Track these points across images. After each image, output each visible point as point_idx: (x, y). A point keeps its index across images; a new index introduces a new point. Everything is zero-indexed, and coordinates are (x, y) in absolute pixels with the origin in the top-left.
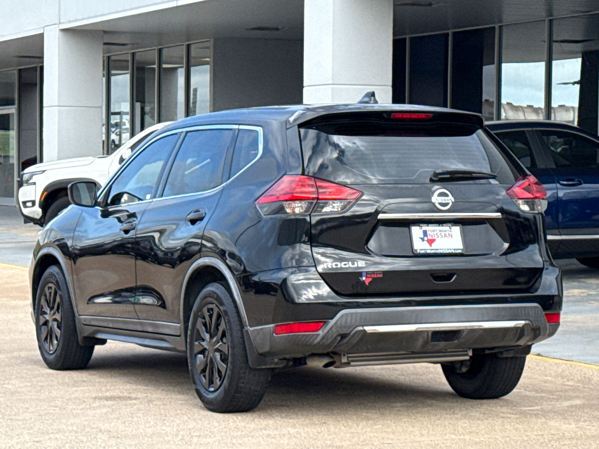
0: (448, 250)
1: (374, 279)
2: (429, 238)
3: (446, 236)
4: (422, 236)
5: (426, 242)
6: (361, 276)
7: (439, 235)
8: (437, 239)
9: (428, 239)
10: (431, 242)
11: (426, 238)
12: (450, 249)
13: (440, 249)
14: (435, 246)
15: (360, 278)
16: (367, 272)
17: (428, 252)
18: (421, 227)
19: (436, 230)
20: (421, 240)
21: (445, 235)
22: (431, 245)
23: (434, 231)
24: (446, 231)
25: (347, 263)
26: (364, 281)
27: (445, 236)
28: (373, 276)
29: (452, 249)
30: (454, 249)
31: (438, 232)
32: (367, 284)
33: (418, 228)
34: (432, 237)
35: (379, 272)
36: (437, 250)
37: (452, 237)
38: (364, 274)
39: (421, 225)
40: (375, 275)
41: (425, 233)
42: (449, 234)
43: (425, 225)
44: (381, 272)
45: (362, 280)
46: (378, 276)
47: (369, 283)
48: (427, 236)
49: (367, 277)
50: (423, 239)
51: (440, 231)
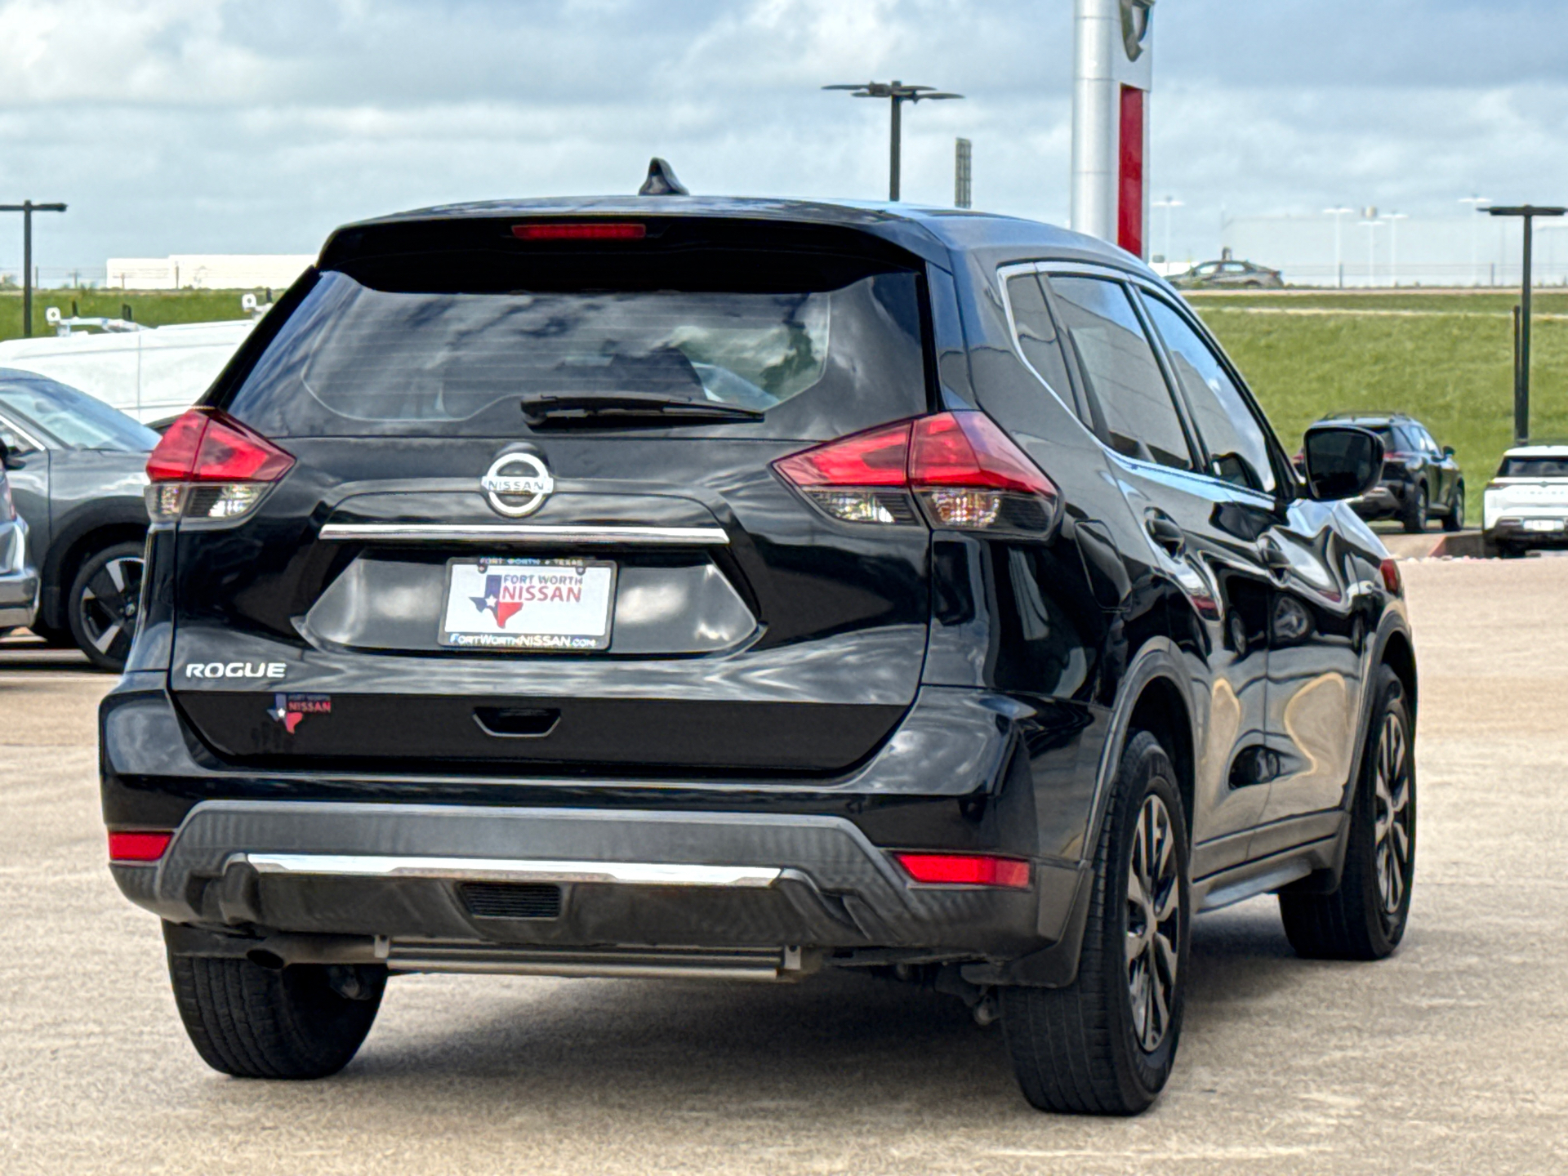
0: (552, 636)
1: (307, 714)
2: (501, 600)
3: (561, 598)
4: (481, 594)
5: (488, 612)
6: (274, 707)
7: (535, 591)
8: (526, 605)
9: (498, 603)
10: (504, 612)
11: (491, 601)
12: (560, 637)
13: (526, 636)
14: (514, 624)
15: (271, 712)
16: (287, 694)
17: (487, 641)
18: (485, 566)
19: (531, 577)
20: (473, 605)
21: (557, 594)
22: (501, 623)
23: (523, 579)
24: (563, 580)
26: (281, 722)
27: (554, 596)
28: (305, 709)
29: (566, 637)
30: (573, 637)
31: (535, 582)
32: (291, 729)
33: (473, 568)
34: (512, 597)
35: (319, 698)
36: (516, 636)
37: (577, 598)
38: (280, 699)
39: (482, 560)
40: (310, 705)
41: (493, 584)
42: (570, 590)
43: (494, 560)
44: (328, 698)
45: (276, 719)
46: (318, 707)
47: (297, 727)
48: (496, 595)
49: (289, 711)
50: (480, 604)
51: (542, 579)
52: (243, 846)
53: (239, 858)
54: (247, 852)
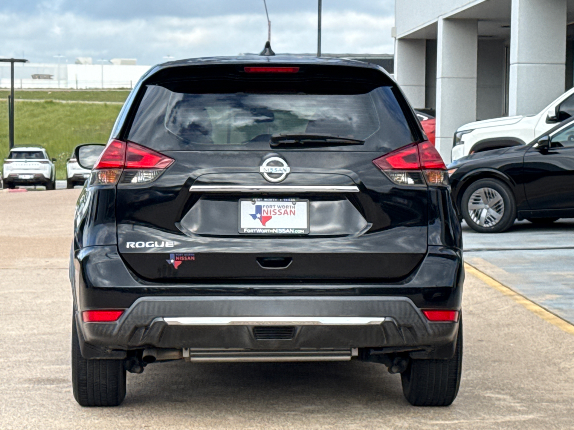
0: (286, 229)
1: (183, 262)
2: (263, 215)
3: (287, 213)
4: (254, 213)
5: (258, 220)
6: (169, 258)
7: (277, 211)
8: (273, 216)
9: (261, 216)
10: (265, 220)
11: (258, 215)
12: (289, 229)
13: (275, 229)
14: (269, 224)
15: (168, 261)
16: (175, 253)
17: (259, 231)
18: (254, 201)
19: (274, 206)
20: (251, 217)
21: (286, 212)
22: (264, 224)
23: (271, 207)
24: (287, 207)
25: (153, 242)
26: (172, 264)
27: (284, 213)
28: (183, 259)
29: (292, 229)
30: (295, 229)
31: (276, 208)
32: (176, 268)
33: (250, 203)
34: (267, 214)
35: (190, 255)
36: (271, 229)
37: (294, 214)
38: (172, 256)
39: (253, 200)
40: (185, 258)
41: (259, 209)
42: (291, 211)
43: (259, 199)
44: (193, 255)
45: (170, 263)
46: (189, 258)
47: (179, 267)
48: (261, 213)
49: (175, 260)
50: (254, 217)
51: (279, 207)
52: (162, 315)
53: (160, 319)
54: (163, 317)
